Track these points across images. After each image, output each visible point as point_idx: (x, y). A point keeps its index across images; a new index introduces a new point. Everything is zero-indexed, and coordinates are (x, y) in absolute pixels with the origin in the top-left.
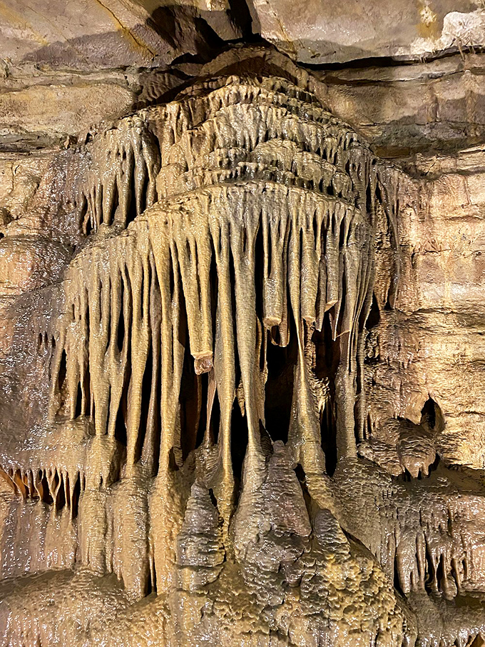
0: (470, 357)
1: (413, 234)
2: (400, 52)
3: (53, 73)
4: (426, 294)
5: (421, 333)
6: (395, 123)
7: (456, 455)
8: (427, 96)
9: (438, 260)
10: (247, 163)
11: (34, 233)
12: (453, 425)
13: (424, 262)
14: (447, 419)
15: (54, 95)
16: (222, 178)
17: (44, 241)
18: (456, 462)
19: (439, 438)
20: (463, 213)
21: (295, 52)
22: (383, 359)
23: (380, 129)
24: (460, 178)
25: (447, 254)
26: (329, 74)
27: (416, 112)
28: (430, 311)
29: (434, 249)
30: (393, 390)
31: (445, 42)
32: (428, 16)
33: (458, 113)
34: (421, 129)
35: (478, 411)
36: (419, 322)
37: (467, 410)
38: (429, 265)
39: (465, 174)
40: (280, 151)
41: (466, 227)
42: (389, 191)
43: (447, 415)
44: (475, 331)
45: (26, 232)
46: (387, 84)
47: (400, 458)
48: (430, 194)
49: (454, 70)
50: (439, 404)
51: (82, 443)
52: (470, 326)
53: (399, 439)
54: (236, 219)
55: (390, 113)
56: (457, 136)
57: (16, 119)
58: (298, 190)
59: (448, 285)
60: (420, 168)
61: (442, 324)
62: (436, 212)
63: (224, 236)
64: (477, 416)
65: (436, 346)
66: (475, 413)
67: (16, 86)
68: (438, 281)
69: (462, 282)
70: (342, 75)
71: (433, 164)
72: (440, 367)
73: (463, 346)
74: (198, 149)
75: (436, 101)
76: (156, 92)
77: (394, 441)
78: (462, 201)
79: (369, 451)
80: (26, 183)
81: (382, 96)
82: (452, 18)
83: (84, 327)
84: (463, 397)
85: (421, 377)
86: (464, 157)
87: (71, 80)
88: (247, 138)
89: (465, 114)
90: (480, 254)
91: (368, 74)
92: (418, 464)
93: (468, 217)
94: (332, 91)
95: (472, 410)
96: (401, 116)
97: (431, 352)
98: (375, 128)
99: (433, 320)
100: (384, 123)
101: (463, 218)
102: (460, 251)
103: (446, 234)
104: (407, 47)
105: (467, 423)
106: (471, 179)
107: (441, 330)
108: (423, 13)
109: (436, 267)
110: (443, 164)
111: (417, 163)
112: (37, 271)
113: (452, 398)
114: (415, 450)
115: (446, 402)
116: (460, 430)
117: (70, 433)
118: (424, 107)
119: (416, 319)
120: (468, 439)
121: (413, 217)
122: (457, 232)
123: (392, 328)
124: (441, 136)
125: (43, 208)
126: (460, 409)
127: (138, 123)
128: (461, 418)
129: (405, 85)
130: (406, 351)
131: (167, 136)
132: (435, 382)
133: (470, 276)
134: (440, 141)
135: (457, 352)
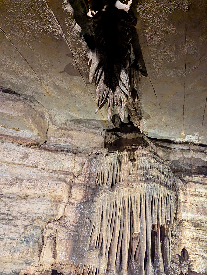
0: (195, 237)
1: (181, 197)
2: (173, 139)
3: (79, 126)
4: (183, 215)
5: (183, 227)
6: (174, 161)
7: (193, 267)
8: (182, 155)
9: (187, 205)
10: (148, 176)
11: (83, 183)
12: (192, 257)
13: (183, 205)
14: (190, 255)
15: (82, 135)
16: (143, 180)
17: (85, 185)
18: (193, 270)
19: (188, 262)
20: (194, 193)
21: (147, 135)
22: (174, 235)
23: (170, 163)
24: (194, 184)
25: (189, 204)
26: (155, 142)
27: (179, 159)
28: (185, 220)
29: (186, 202)
30: (177, 245)
31: (185, 140)
32: (183, 134)
33: (189, 161)
34: (180, 164)
35: (198, 254)
36: (183, 224)
37: (195, 253)
38: (184, 206)
39: (195, 183)
40: (155, 172)
41: (195, 198)
42: (177, 185)
43: (190, 254)
44: (196, 228)
45: (80, 182)
46: (171, 149)
47: (180, 268)
48: (186, 187)
49: (188, 149)
50: (187, 250)
51: (98, 257)
52: (195, 227)
53: (179, 262)
54: (148, 193)
55: (172, 158)
56: (190, 168)
57: (70, 140)
58: (162, 186)
59: (189, 213)
60: (183, 178)
61: (188, 225)
62: (187, 192)
63: (145, 197)
64: (198, 256)
65: (187, 232)
66: (197, 254)
67: (68, 128)
68: (187, 212)
69: (193, 213)
70: (159, 143)
71: (187, 178)
72: (188, 239)
73: (194, 233)
74: (134, 168)
75: (184, 157)
76: (112, 140)
77: (178, 263)
78: (194, 190)
79: (172, 265)
80: (79, 165)
81: (170, 152)
82: (189, 136)
83: (101, 218)
84: (194, 249)
85: (183, 241)
86: (194, 177)
87: (85, 129)
88: (146, 167)
89: (191, 162)
90: (197, 205)
91: (166, 144)
92: (185, 271)
93: (195, 195)
94: (157, 148)
95: (196, 253)
96: (175, 159)
97: (185, 234)
98: (169, 162)
99: (186, 223)
100: (171, 161)
101: (194, 195)
102: (192, 204)
103: (190, 199)
104: (176, 139)
105: (195, 258)
106: (197, 185)
107: (188, 227)
108: (182, 133)
109: (186, 207)
110: (189, 178)
111: (182, 177)
112: (84, 196)
113: (191, 249)
114: (184, 266)
115: (189, 250)
116: (193, 259)
117: (95, 253)
118: (181, 158)
119: (182, 223)
120: (196, 263)
121: (182, 192)
122: (192, 199)
123: (177, 225)
124: (185, 168)
125: (85, 175)
126: (193, 253)
127: (116, 156)
128: (193, 256)
129: (176, 150)
130: (180, 233)
131: (123, 161)
132: (186, 243)
133: (195, 212)
134: (185, 169)
135: (192, 234)
